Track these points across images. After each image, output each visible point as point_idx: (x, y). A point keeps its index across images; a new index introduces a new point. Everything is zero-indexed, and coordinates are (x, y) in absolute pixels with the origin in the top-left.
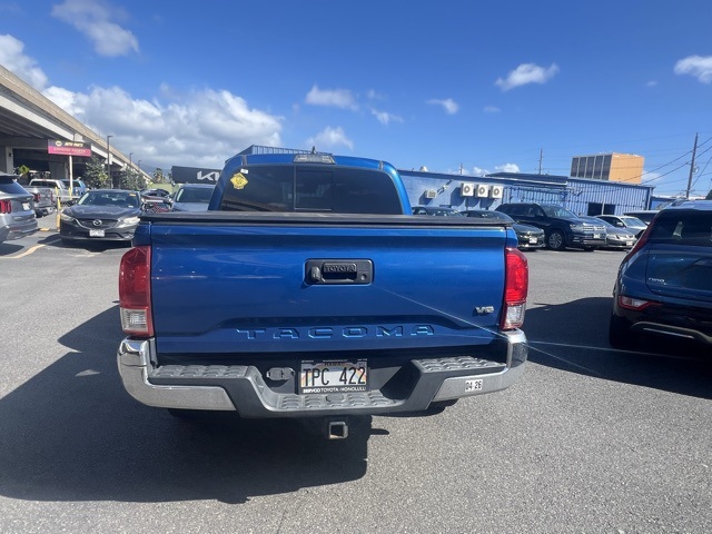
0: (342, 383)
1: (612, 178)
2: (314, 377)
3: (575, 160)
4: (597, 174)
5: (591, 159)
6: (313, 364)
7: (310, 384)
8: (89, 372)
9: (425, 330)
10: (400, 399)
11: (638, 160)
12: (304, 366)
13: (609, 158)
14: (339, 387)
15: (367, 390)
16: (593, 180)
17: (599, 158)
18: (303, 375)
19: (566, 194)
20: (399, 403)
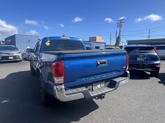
0: (100, 87)
1: (97, 41)
2: (95, 87)
3: (90, 38)
4: (94, 40)
5: (93, 37)
6: (95, 84)
7: (95, 89)
8: (5, 101)
9: (115, 73)
10: (113, 88)
11: (101, 38)
12: (94, 85)
13: (96, 37)
14: (100, 88)
15: (105, 88)
16: (93, 41)
17: (94, 37)
18: (94, 87)
19: (91, 45)
20: (113, 89)
